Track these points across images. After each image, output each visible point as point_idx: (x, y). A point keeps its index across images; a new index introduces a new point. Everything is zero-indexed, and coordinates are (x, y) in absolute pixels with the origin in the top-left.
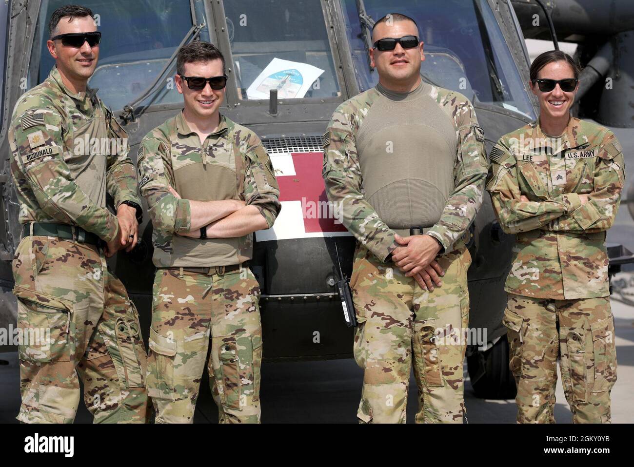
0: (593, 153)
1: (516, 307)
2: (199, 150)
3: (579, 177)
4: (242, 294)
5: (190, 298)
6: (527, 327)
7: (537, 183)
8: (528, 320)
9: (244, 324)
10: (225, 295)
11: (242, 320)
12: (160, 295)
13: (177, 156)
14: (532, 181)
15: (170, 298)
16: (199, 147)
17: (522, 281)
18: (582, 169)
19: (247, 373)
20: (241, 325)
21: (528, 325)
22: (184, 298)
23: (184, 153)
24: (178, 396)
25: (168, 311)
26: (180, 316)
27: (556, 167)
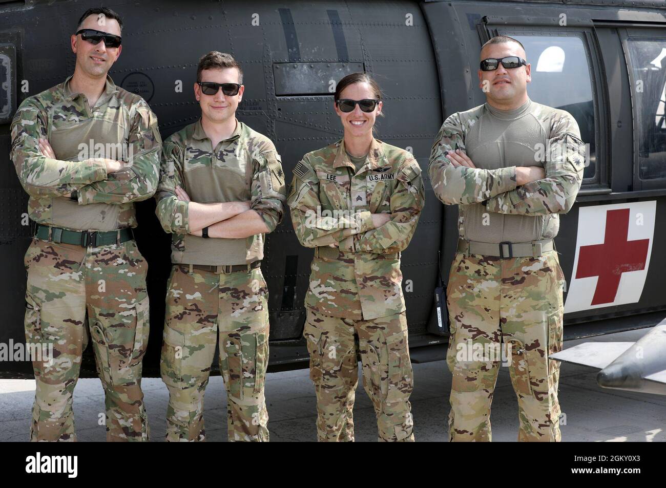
0: (393, 176)
1: (315, 320)
2: (211, 154)
3: (379, 199)
4: (249, 294)
5: (197, 295)
6: (326, 340)
7: (339, 203)
8: (327, 333)
9: (249, 322)
10: (232, 294)
11: (247, 318)
12: (171, 291)
13: (189, 159)
14: (335, 200)
15: (179, 294)
16: (211, 152)
17: (320, 299)
18: (381, 192)
19: (249, 367)
20: (246, 322)
21: (327, 337)
22: (192, 294)
23: (196, 156)
24: (184, 385)
25: (177, 306)
26: (187, 311)
27: (357, 187)
